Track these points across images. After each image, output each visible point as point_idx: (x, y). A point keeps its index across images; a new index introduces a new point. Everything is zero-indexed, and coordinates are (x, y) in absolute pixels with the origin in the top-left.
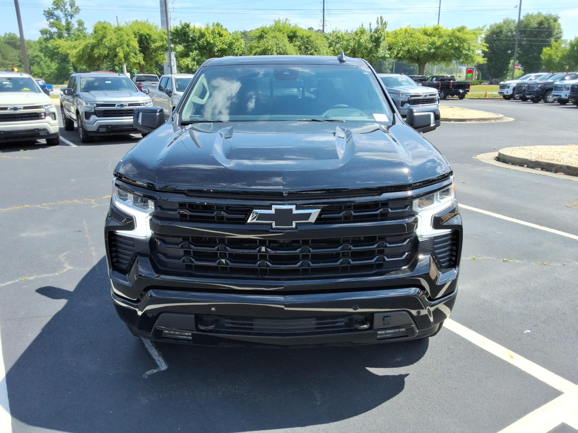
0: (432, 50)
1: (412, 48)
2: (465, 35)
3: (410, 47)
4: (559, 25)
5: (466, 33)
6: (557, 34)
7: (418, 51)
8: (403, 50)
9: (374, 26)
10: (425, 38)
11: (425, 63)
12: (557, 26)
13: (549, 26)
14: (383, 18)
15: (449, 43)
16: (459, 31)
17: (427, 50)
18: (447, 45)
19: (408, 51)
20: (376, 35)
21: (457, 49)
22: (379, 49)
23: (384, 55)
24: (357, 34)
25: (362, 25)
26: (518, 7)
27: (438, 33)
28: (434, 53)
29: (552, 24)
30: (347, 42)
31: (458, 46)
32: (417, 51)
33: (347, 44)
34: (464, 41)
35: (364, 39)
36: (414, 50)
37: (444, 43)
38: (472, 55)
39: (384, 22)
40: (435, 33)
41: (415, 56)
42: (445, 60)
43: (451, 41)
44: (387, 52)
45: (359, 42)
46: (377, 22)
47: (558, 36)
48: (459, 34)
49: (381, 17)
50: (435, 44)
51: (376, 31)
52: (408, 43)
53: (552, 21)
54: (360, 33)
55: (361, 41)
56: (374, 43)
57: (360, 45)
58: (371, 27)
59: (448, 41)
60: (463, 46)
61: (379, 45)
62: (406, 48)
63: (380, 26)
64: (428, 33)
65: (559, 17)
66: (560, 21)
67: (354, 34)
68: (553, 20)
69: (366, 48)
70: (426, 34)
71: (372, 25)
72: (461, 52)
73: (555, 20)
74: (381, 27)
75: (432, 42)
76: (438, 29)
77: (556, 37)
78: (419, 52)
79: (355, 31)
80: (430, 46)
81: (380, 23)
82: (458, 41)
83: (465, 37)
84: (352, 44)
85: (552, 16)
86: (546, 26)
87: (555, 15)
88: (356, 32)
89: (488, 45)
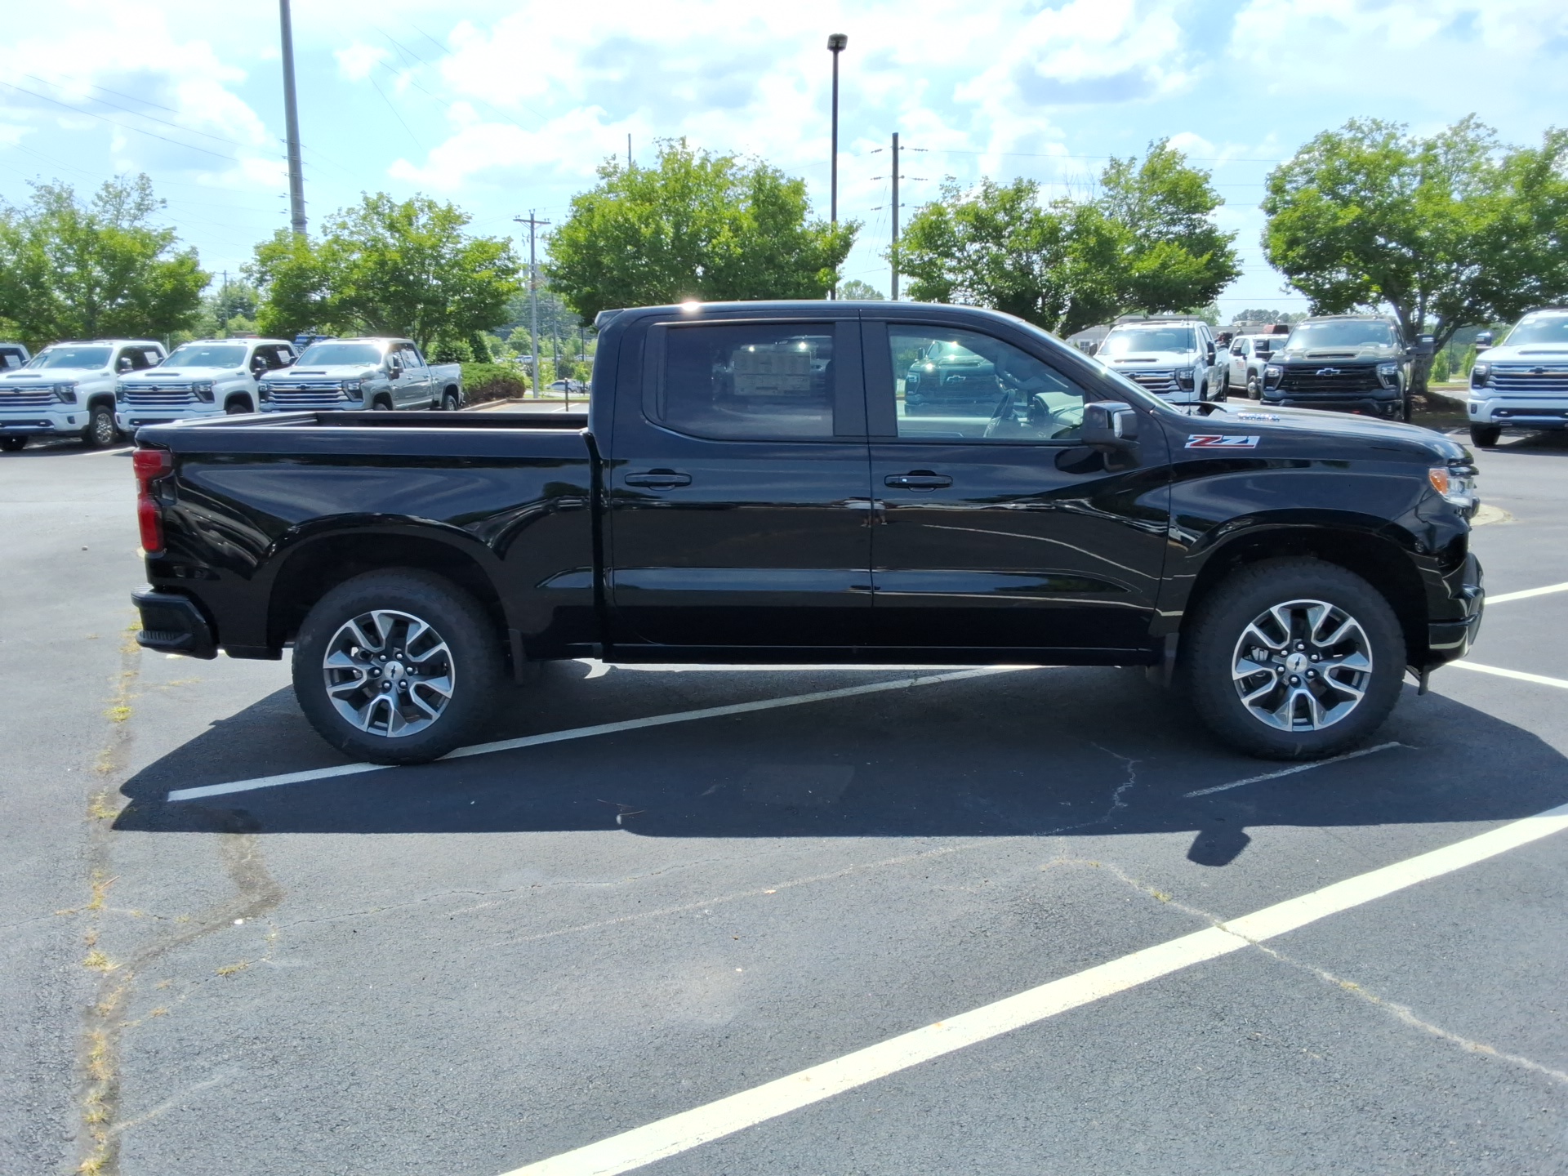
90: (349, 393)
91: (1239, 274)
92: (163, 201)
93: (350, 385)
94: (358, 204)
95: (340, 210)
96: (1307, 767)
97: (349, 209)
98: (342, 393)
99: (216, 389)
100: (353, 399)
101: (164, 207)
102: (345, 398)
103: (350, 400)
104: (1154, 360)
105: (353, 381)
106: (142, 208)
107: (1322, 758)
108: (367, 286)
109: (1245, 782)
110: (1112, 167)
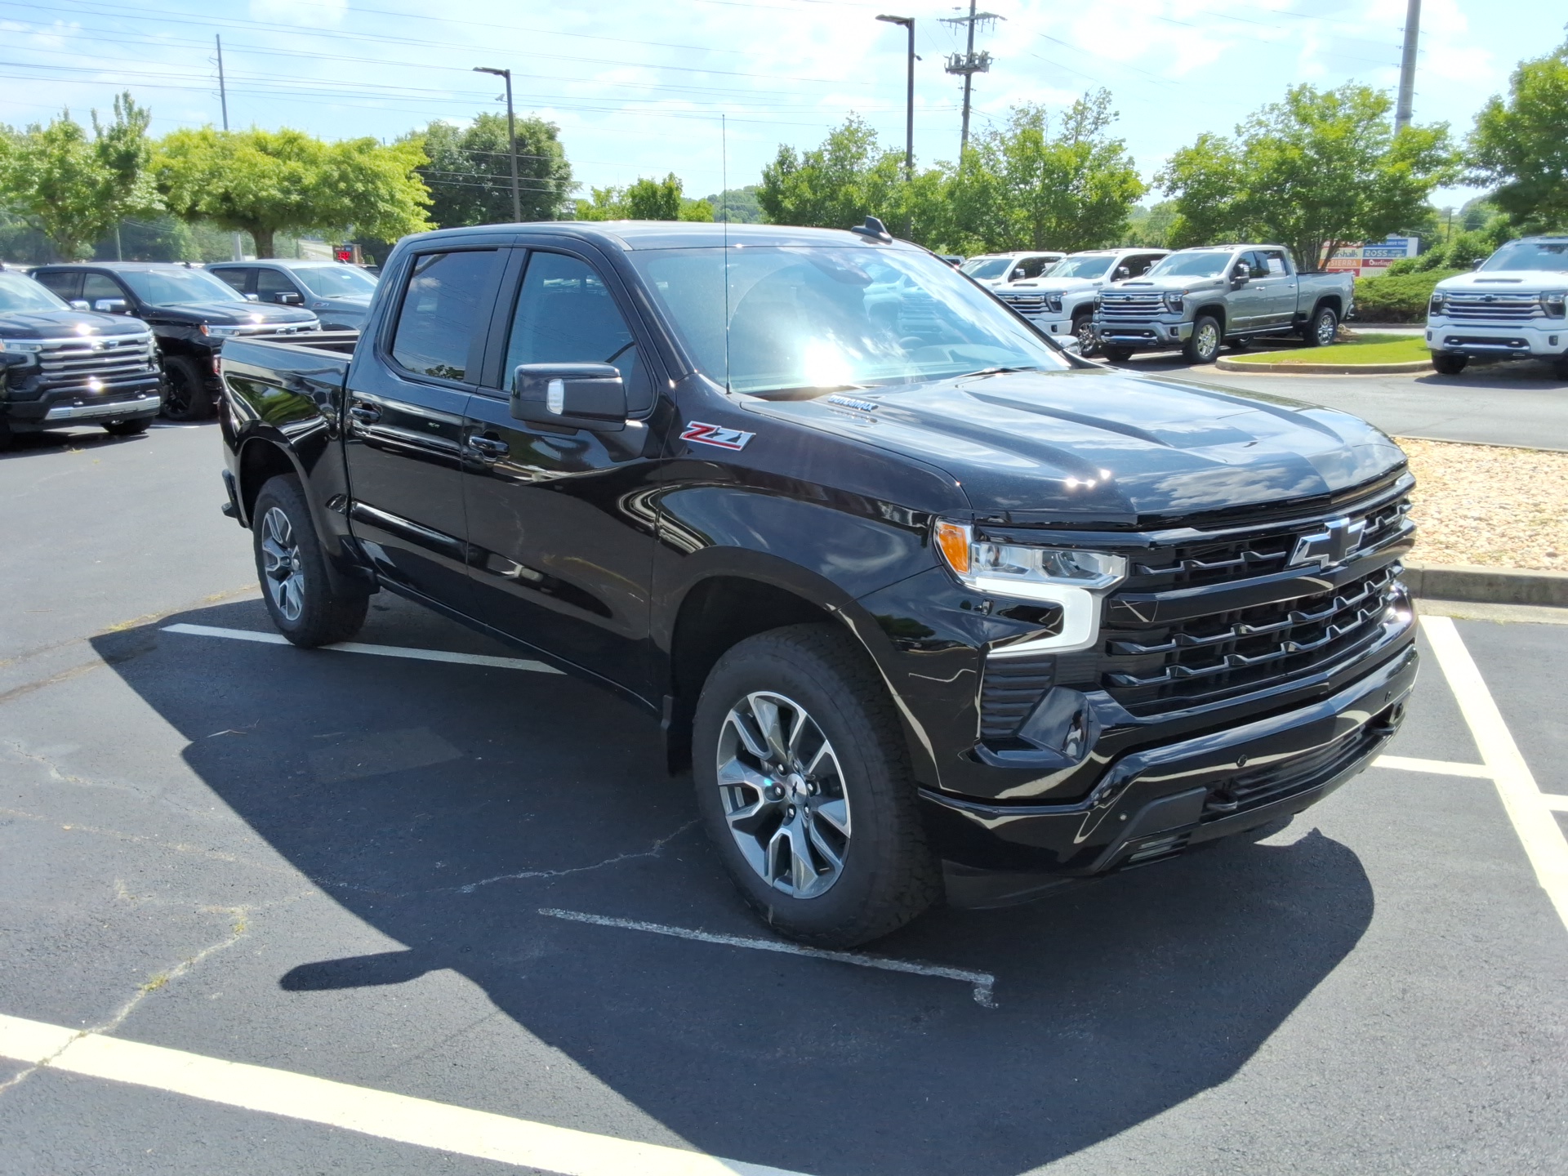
0: (295, 197)
1: (235, 188)
2: (378, 163)
3: (228, 183)
4: (560, 146)
5: (376, 156)
6: (559, 167)
7: (255, 196)
8: (209, 194)
9: (109, 120)
10: (267, 163)
11: (273, 230)
12: (556, 150)
13: (538, 149)
14: (132, 97)
15: (338, 181)
16: (361, 151)
17: (279, 195)
18: (333, 186)
19: (226, 197)
20: (121, 147)
21: (360, 198)
22: (133, 186)
23: (150, 204)
24: (53, 141)
25: (66, 115)
26: (505, 98)
27: (296, 150)
28: (299, 205)
29: (545, 144)
30: (22, 163)
31: (364, 191)
32: (251, 196)
33: (21, 166)
34: (376, 175)
35: (81, 154)
36: (241, 196)
37: (326, 180)
38: (402, 214)
39: (136, 109)
40: (289, 150)
41: (245, 208)
42: (330, 224)
43: (344, 177)
44: (157, 196)
45: (62, 161)
46: (116, 107)
47: (562, 172)
48: (362, 160)
49: (126, 96)
50: (299, 180)
51: (118, 134)
52: (220, 174)
53: (543, 137)
54: (61, 136)
55: (71, 159)
56: (115, 168)
57: (69, 173)
58: (98, 121)
59: (336, 175)
60: (376, 188)
61: (133, 175)
62: (218, 187)
63: (125, 120)
64: (270, 148)
65: (559, 129)
66: (560, 137)
67: (41, 141)
68: (546, 136)
69: (92, 183)
70: (263, 149)
71: (99, 116)
72: (373, 205)
73: (551, 136)
74: (129, 123)
75: (290, 173)
76: (295, 139)
77: (557, 175)
78: (258, 199)
79: (45, 128)
80: (286, 183)
81: (124, 113)
82: (361, 177)
83: (378, 166)
84: (41, 165)
85: (543, 125)
86: (532, 149)
87: (549, 124)
88: (50, 133)
89: (430, 190)
90: (1169, 306)
92: (1116, 114)
93: (1172, 297)
94: (1281, 99)
95: (1263, 107)
96: (778, 947)
97: (1272, 105)
98: (1162, 305)
99: (1065, 299)
100: (1172, 311)
101: (1117, 120)
102: (1165, 310)
103: (1169, 312)
105: (1176, 292)
106: (1098, 122)
107: (802, 943)
108: (1265, 186)
109: (653, 927)
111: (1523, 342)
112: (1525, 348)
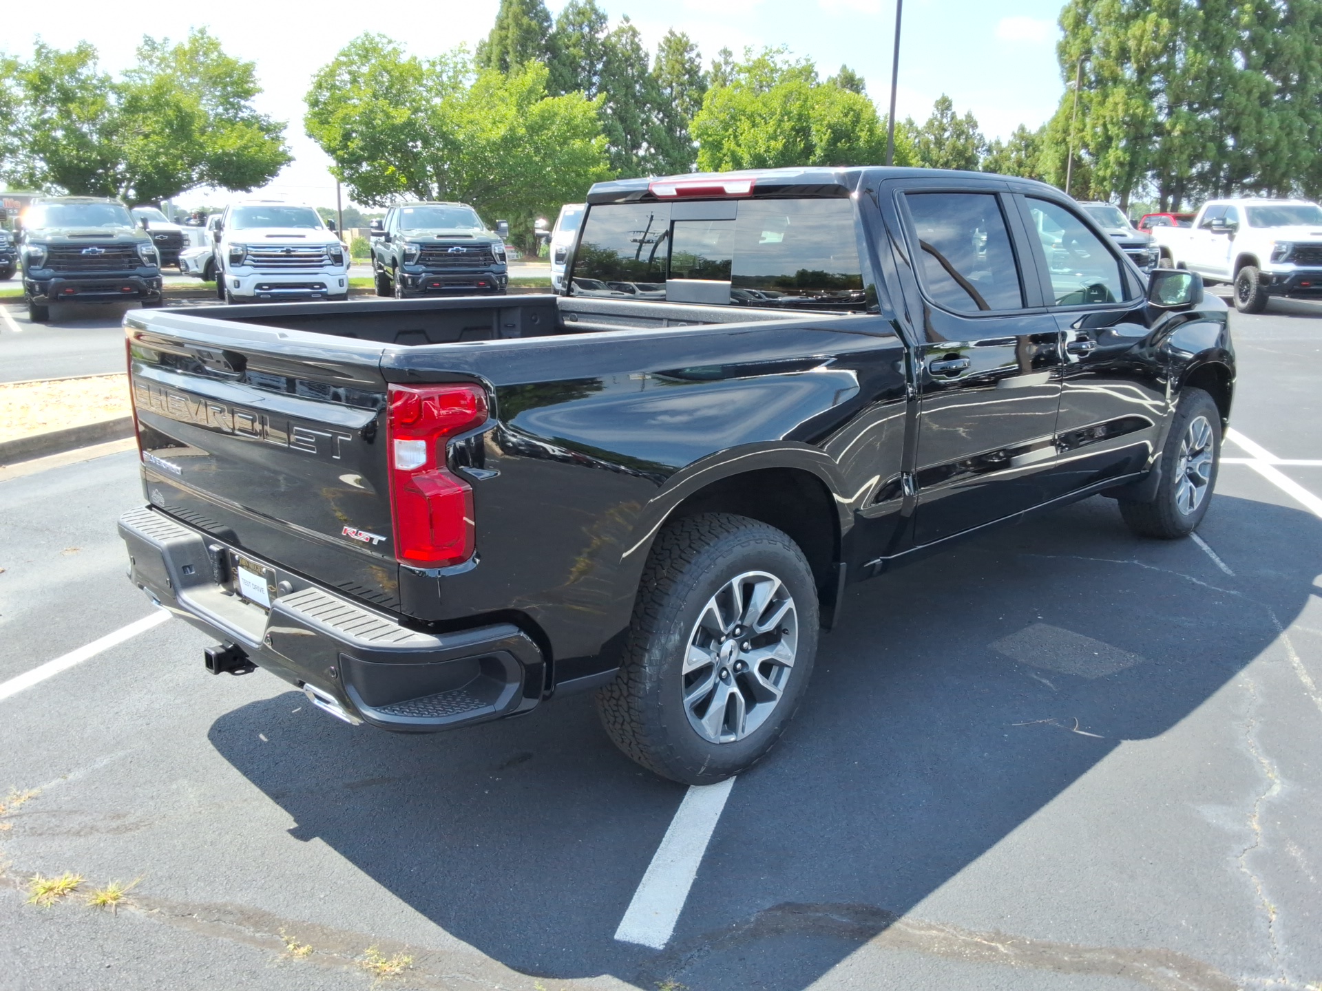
91: (290, 159)
104: (303, 236)
110: (146, 43)
111: (323, 285)
112: (324, 290)
